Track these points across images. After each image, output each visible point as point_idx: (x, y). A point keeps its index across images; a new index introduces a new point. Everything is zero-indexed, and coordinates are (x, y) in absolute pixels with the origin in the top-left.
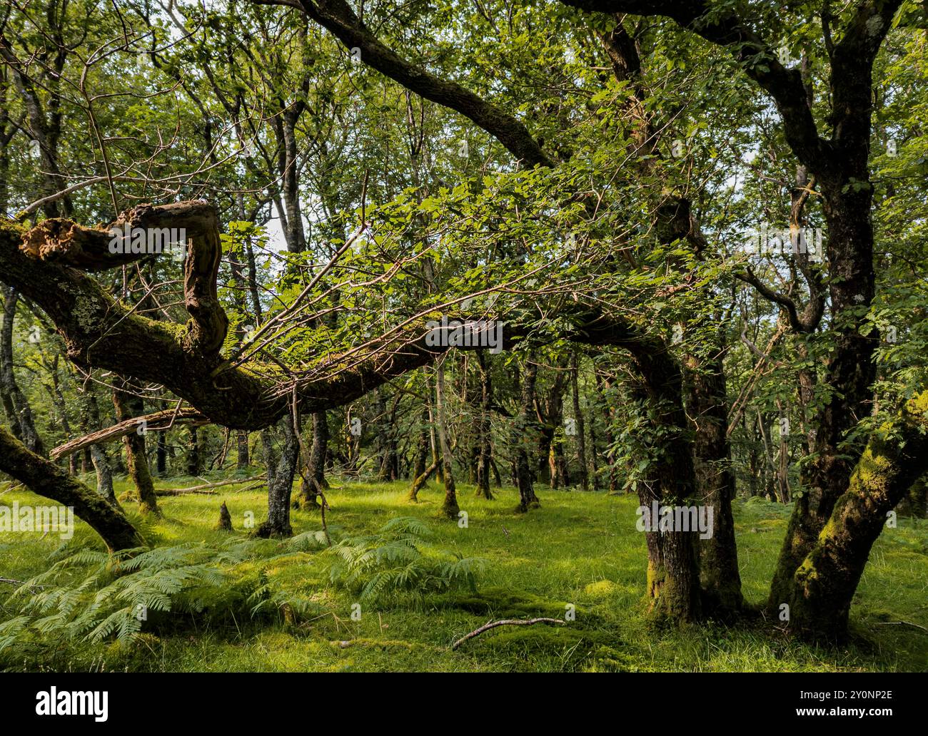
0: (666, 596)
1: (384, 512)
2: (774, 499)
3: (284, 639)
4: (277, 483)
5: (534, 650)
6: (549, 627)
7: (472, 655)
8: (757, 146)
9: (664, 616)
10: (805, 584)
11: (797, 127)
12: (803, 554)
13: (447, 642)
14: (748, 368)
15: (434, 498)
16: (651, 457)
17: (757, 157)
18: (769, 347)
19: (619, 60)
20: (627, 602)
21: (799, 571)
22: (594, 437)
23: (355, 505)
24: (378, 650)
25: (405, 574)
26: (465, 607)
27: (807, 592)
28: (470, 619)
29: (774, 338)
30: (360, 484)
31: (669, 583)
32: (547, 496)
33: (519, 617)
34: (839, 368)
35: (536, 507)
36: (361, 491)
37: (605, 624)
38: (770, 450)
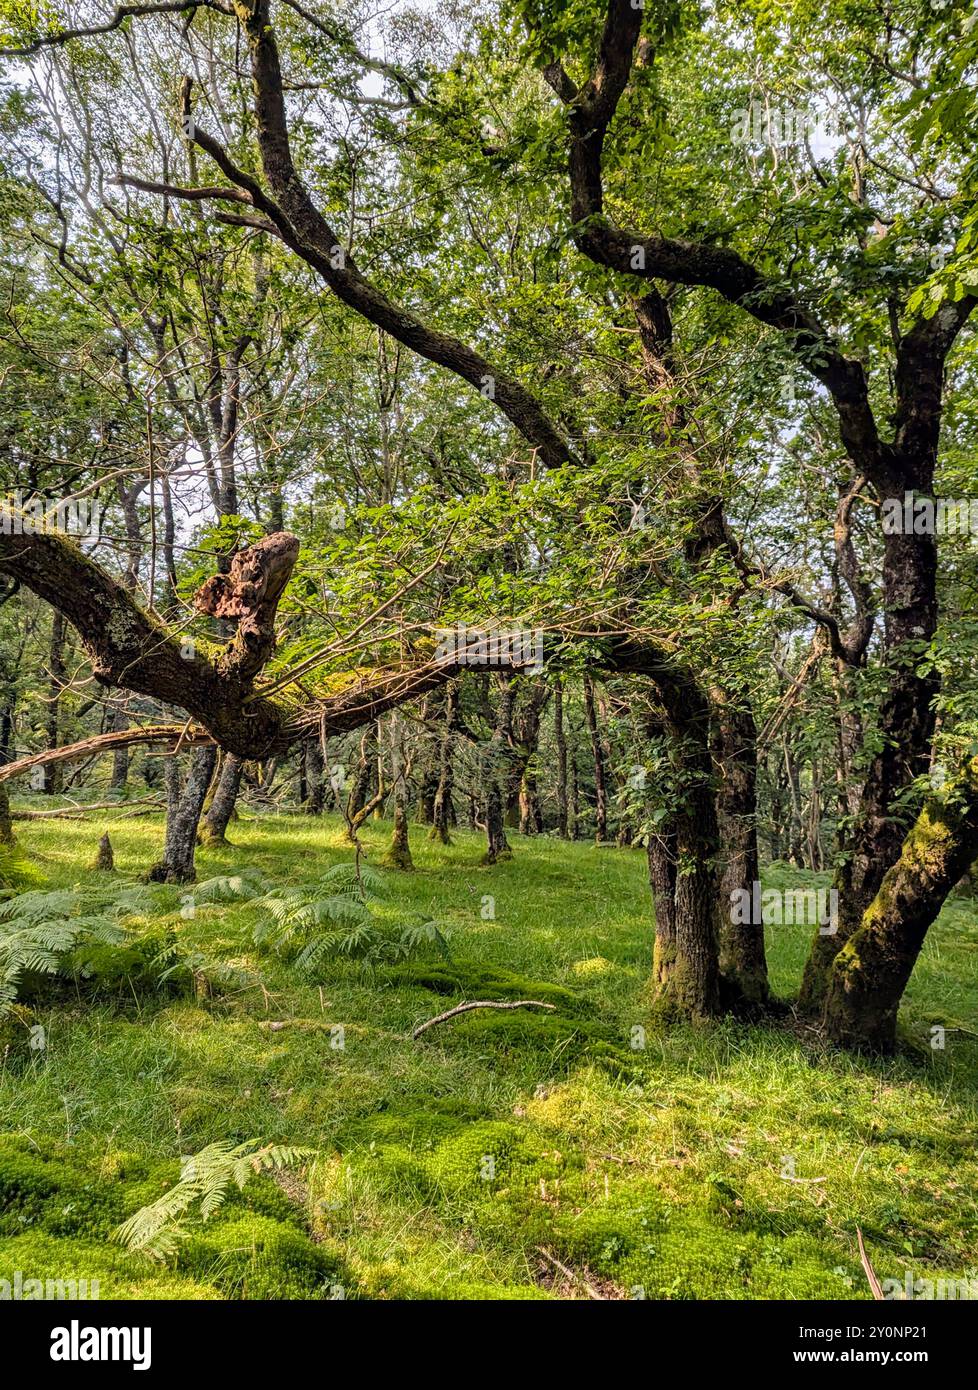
0: (677, 981)
1: (313, 855)
2: (801, 864)
3: (201, 1016)
4: (181, 811)
5: (517, 1041)
6: (531, 1014)
7: (438, 1045)
8: (798, 422)
9: (674, 1007)
10: (846, 974)
11: (855, 426)
12: (842, 937)
13: (407, 1027)
14: (775, 695)
15: (378, 841)
16: (668, 806)
17: (798, 436)
18: (803, 672)
19: (648, 324)
20: (627, 987)
21: (838, 958)
22: (576, 770)
23: (275, 842)
24: (319, 1034)
25: (354, 938)
26: (427, 984)
27: (848, 986)
28: (436, 1000)
29: (809, 661)
30: (277, 816)
31: (682, 963)
32: (521, 845)
33: (494, 1000)
34: (892, 712)
35: (509, 858)
36: (282, 826)
37: (600, 1014)
38: (798, 800)
